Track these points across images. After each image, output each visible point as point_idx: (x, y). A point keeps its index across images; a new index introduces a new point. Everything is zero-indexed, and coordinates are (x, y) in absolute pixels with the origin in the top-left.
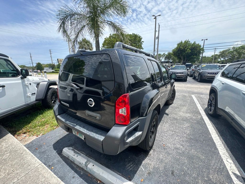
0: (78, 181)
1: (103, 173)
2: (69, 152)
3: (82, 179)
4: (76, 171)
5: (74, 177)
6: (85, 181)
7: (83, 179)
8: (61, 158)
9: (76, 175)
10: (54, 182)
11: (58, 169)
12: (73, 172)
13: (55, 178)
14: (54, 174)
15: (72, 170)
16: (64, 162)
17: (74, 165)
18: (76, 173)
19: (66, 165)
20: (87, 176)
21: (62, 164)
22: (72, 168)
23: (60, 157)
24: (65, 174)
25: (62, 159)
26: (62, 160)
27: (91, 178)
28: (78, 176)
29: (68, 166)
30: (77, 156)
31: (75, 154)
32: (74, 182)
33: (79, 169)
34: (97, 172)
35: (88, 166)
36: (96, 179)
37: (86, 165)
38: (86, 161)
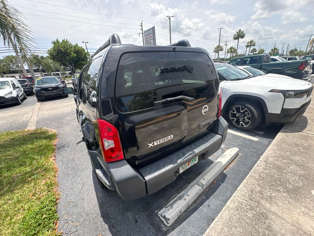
0: (213, 201)
1: (212, 172)
2: (178, 207)
3: (211, 197)
4: (201, 204)
5: (209, 206)
6: (213, 194)
7: (210, 196)
8: (173, 229)
9: (206, 204)
10: (228, 213)
11: (194, 230)
12: (201, 207)
13: (223, 213)
14: (217, 217)
15: (198, 208)
16: (184, 223)
17: (192, 208)
18: (203, 204)
19: (189, 218)
20: (207, 192)
21: (187, 226)
22: (196, 209)
23: (173, 232)
24: (204, 218)
25: (176, 228)
26: (178, 228)
27: (210, 189)
28: (208, 201)
29: (193, 215)
30: (188, 195)
31: (183, 199)
32: (214, 204)
33: (198, 200)
34: (211, 177)
35: (204, 184)
36: (212, 184)
37: (202, 186)
38: (197, 186)
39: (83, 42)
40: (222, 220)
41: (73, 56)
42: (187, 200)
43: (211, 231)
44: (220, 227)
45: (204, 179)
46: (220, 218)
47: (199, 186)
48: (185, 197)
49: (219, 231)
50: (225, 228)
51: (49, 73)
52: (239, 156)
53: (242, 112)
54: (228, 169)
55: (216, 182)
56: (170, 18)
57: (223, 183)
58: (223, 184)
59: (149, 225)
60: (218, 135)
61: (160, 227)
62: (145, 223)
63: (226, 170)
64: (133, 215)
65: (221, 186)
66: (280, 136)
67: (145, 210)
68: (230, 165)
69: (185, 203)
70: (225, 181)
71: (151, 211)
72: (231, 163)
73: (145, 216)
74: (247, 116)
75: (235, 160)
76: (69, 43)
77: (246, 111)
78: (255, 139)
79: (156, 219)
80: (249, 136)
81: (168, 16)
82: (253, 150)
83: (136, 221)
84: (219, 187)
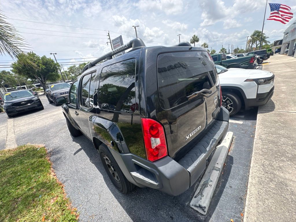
0: (232, 181)
1: (222, 156)
2: (208, 194)
3: (229, 179)
4: (224, 186)
5: (231, 187)
6: (229, 176)
7: (228, 177)
8: (210, 216)
9: (227, 185)
10: (255, 188)
11: (229, 212)
12: (225, 190)
13: (251, 190)
14: (248, 195)
15: (223, 191)
16: (217, 208)
17: (217, 192)
18: (225, 186)
19: (219, 202)
20: (223, 175)
21: (221, 210)
22: (221, 192)
23: (211, 219)
24: (232, 199)
25: (212, 214)
26: (214, 214)
27: (224, 171)
28: (228, 183)
29: (221, 198)
30: (212, 181)
31: (208, 185)
32: (234, 185)
33: (219, 184)
34: (223, 161)
35: (220, 168)
36: (224, 167)
37: (219, 170)
38: (214, 171)
39: (51, 54)
40: (253, 196)
41: (42, 68)
42: (213, 186)
43: (249, 208)
44: (255, 202)
45: (218, 164)
46: (250, 194)
47: (217, 170)
48: (210, 183)
49: (256, 206)
50: (260, 203)
51: (13, 88)
52: (234, 139)
53: (224, 101)
54: (231, 152)
55: (227, 164)
56: (135, 28)
57: (232, 164)
58: (234, 165)
59: (186, 218)
60: (224, 122)
61: (197, 217)
62: (181, 217)
63: (230, 152)
64: (165, 213)
65: (232, 167)
66: (259, 116)
67: (175, 205)
68: (231, 147)
69: (212, 188)
70: (234, 162)
71: (182, 205)
72: (231, 146)
73: (177, 211)
74: (229, 104)
75: (233, 142)
76: (36, 55)
77: (228, 99)
78: (240, 122)
79: (190, 211)
80: (234, 121)
81: (133, 26)
82: (243, 132)
83: (172, 218)
84: (231, 168)
